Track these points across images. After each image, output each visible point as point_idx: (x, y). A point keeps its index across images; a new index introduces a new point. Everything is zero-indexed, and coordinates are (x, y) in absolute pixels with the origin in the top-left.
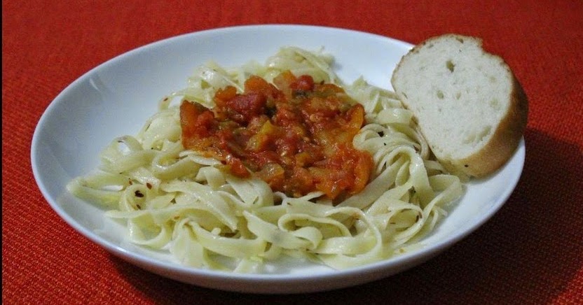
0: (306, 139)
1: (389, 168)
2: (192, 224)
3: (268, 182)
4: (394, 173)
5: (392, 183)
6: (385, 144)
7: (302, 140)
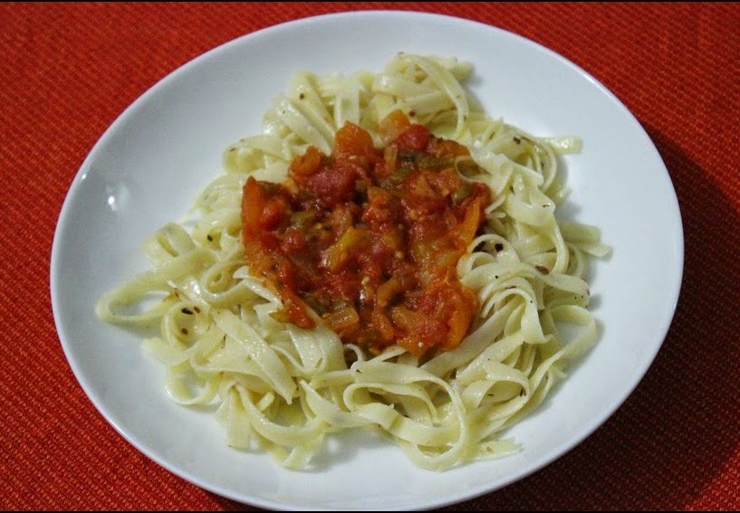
0: (399, 255)
1: (497, 314)
2: (240, 389)
3: (338, 332)
4: (504, 319)
5: (500, 332)
6: (497, 277)
7: (393, 256)
